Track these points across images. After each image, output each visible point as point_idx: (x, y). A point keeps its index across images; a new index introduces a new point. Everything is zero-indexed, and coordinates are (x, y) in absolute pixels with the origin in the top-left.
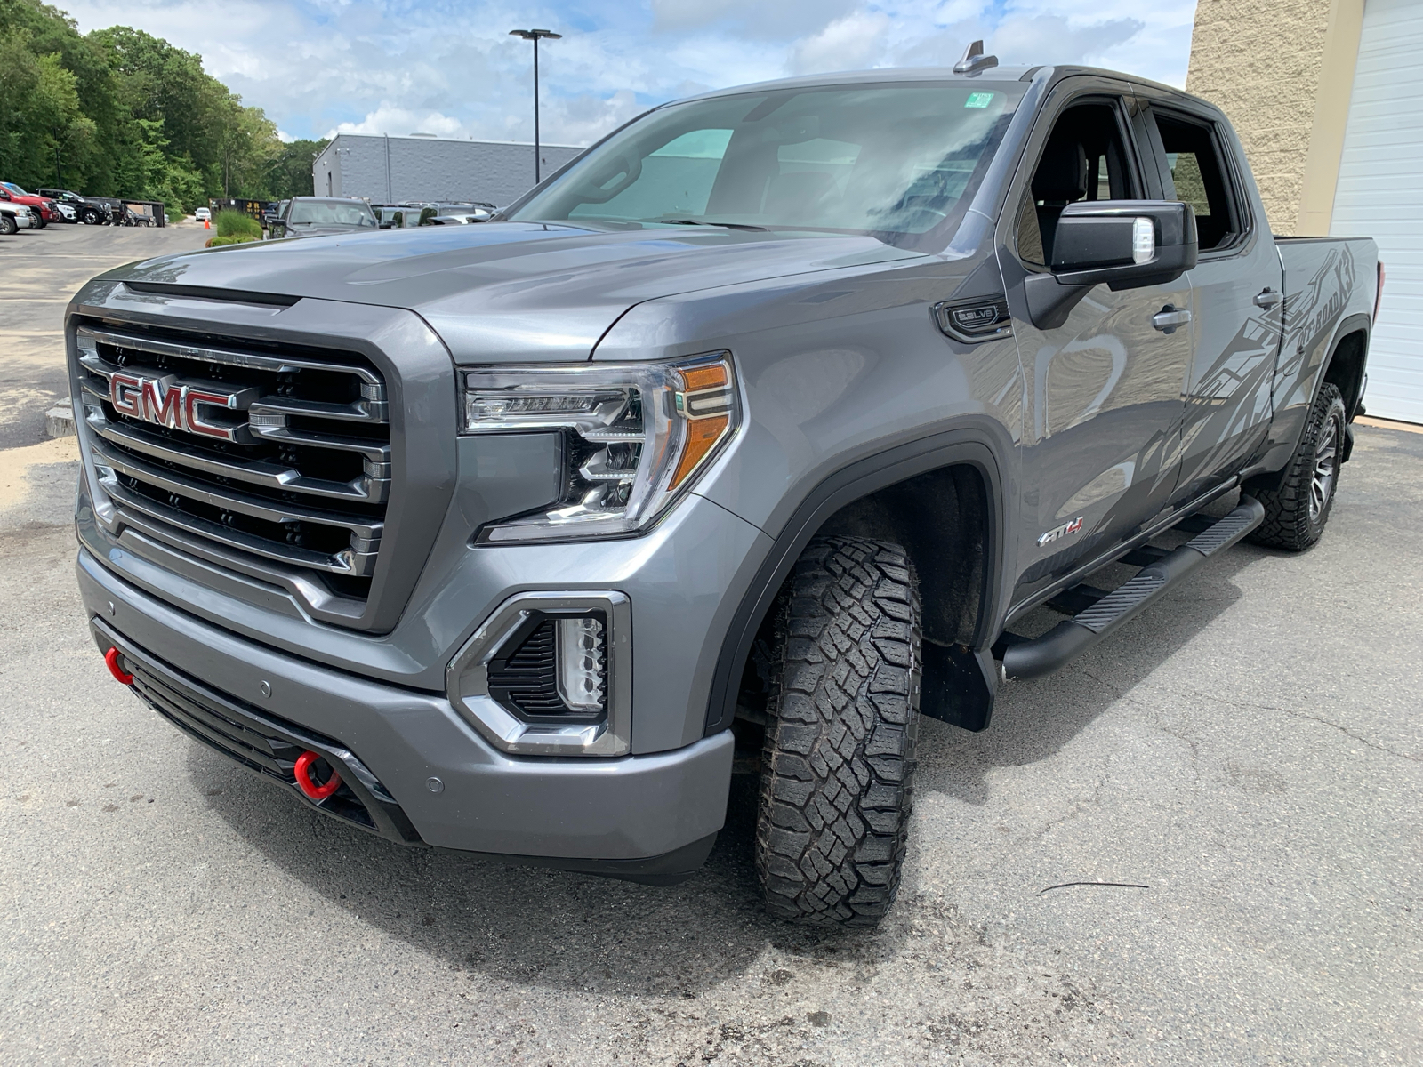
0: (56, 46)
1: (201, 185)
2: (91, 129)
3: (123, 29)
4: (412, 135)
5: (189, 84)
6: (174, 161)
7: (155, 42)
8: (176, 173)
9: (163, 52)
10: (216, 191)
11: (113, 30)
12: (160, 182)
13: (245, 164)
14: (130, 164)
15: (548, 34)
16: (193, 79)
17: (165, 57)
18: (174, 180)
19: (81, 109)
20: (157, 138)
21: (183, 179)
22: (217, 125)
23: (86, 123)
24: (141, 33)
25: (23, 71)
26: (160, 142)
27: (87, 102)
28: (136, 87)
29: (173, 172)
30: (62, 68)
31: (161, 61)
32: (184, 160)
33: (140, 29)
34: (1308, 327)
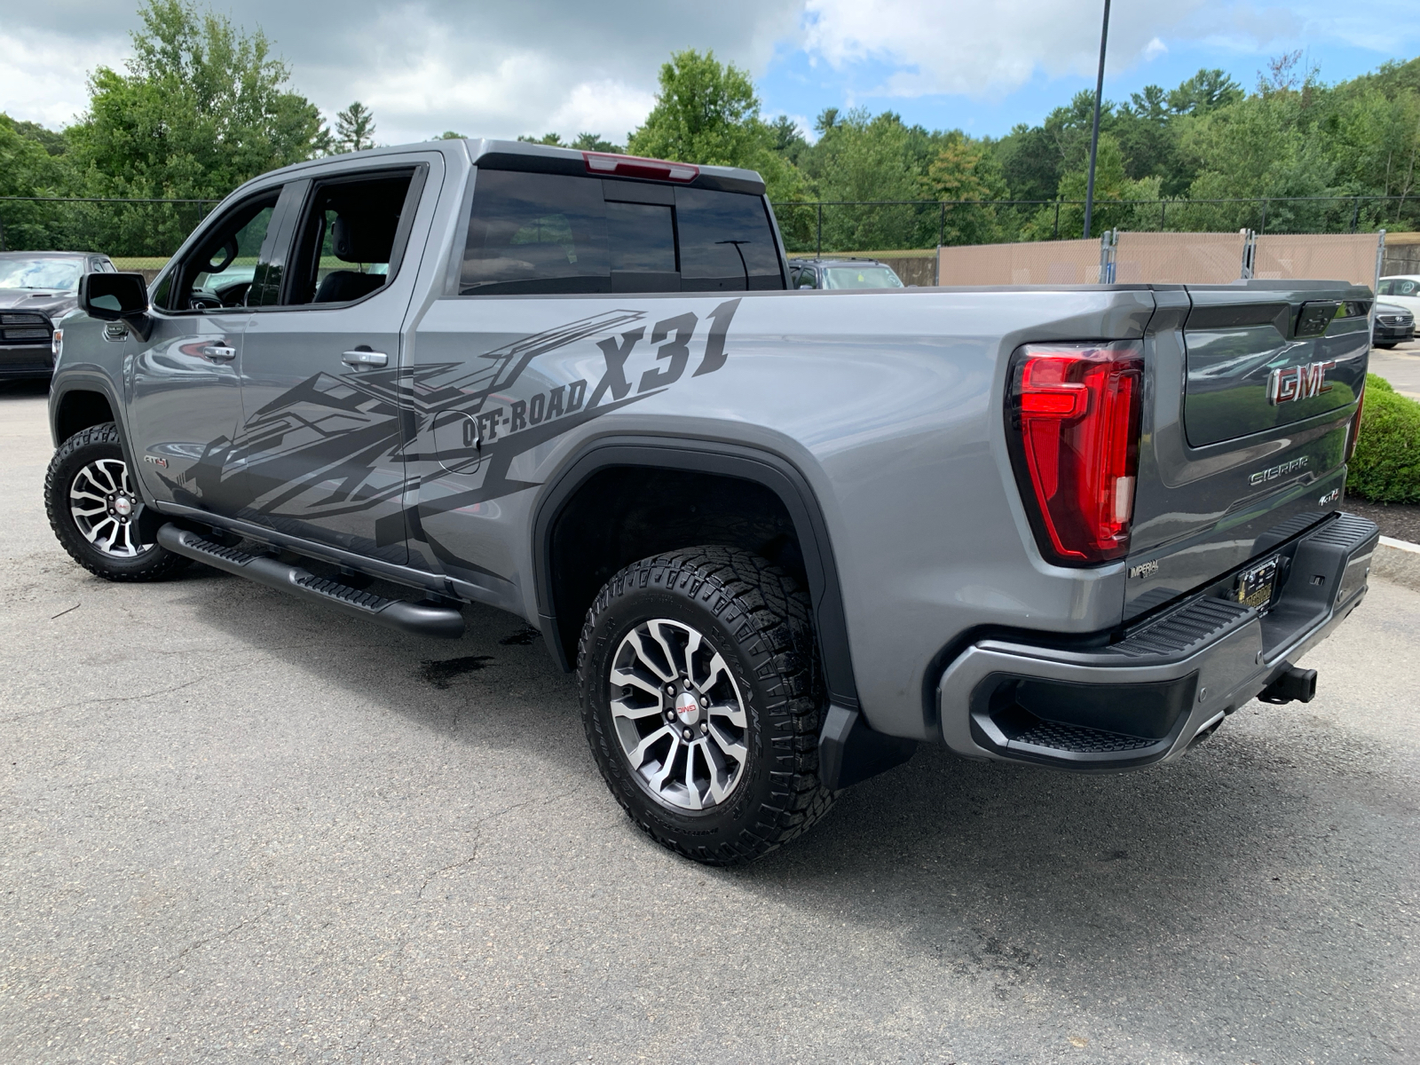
34: (486, 416)
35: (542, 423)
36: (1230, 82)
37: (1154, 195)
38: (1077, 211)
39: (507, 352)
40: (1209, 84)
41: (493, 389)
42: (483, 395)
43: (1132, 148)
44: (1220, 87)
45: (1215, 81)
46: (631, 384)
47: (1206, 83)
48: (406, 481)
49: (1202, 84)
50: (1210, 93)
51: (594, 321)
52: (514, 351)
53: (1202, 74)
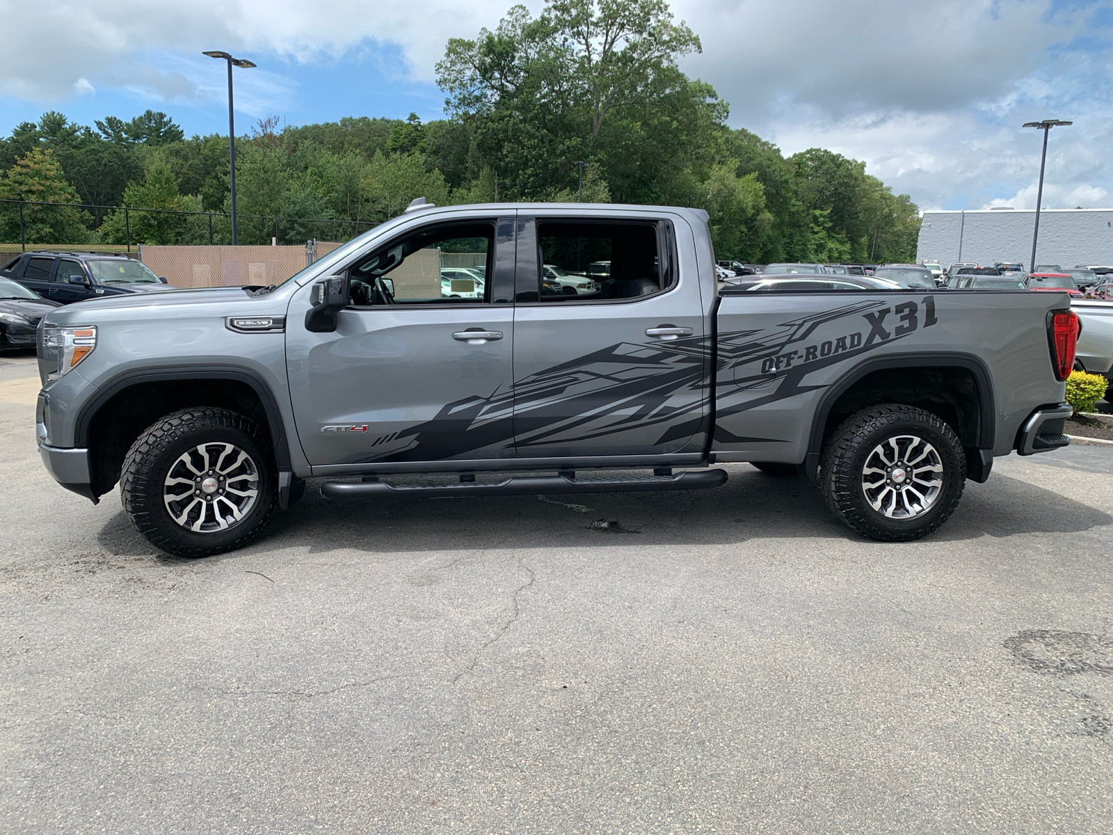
0: (759, 167)
1: (849, 253)
2: (769, 219)
3: (814, 150)
4: (992, 209)
5: (853, 182)
6: (834, 237)
7: (834, 157)
8: (832, 246)
9: (838, 163)
10: (862, 257)
11: (808, 152)
12: (821, 253)
13: (889, 237)
14: (800, 241)
15: (1058, 123)
16: (856, 179)
17: (839, 166)
18: (830, 250)
19: (766, 207)
20: (824, 222)
21: (836, 250)
22: (869, 210)
23: (767, 216)
24: (826, 151)
25: (725, 186)
26: (825, 225)
27: (772, 202)
28: (812, 189)
29: (830, 245)
30: (758, 181)
31: (835, 169)
32: (840, 236)
33: (825, 149)
34: (784, 356)
35: (831, 355)
36: (172, 123)
37: (199, 208)
38: (145, 217)
39: (800, 322)
40: (156, 123)
41: (789, 341)
42: (783, 345)
43: (105, 165)
44: (165, 126)
45: (161, 122)
46: (890, 333)
47: (153, 122)
48: (703, 400)
49: (150, 122)
50: (158, 130)
51: (857, 306)
52: (805, 322)
53: (149, 113)
